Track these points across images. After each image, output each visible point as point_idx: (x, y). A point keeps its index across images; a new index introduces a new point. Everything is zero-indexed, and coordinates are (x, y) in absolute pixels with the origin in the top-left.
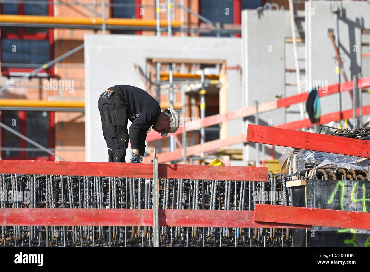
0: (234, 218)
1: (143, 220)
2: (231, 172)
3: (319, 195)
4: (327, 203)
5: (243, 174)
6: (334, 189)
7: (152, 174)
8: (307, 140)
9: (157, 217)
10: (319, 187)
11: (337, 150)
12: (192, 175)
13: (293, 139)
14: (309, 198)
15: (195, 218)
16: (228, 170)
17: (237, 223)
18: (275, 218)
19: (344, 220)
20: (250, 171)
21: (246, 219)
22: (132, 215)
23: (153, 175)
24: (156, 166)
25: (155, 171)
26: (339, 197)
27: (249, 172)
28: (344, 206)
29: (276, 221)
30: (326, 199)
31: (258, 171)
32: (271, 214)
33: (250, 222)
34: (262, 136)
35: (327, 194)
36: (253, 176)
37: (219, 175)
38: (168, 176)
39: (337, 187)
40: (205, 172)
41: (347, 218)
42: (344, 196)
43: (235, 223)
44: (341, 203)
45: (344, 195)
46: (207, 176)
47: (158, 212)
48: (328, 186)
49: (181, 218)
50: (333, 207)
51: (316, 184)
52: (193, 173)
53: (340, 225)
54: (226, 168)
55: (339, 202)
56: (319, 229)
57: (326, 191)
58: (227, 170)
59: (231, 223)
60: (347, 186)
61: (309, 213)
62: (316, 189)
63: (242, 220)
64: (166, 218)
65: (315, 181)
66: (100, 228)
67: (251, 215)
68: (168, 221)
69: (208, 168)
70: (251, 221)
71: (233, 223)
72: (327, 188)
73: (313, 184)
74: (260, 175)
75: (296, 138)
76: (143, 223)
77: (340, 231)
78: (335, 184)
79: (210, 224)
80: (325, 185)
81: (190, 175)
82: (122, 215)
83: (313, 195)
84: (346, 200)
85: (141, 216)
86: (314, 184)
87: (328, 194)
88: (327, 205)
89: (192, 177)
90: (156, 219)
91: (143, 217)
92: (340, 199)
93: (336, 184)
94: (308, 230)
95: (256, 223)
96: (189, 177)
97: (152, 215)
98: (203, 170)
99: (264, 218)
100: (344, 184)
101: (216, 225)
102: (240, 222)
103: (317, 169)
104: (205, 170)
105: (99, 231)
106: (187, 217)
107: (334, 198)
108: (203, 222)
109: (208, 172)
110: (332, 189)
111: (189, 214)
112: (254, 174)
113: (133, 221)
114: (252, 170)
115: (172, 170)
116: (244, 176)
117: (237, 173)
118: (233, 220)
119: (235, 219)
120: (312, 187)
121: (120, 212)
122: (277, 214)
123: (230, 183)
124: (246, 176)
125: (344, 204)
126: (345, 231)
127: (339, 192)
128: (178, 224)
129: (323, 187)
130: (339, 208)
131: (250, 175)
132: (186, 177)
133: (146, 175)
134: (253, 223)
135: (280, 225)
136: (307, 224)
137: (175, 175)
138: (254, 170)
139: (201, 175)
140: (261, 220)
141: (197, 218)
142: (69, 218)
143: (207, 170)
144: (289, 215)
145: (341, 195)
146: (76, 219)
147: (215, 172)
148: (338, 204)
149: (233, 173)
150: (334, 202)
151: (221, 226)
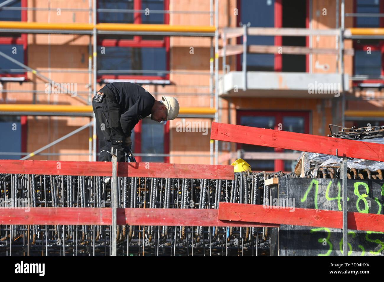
0: (197, 216)
1: (101, 218)
2: (195, 171)
3: (292, 194)
4: (300, 202)
5: (208, 173)
6: (307, 187)
7: (111, 172)
8: (273, 138)
9: (115, 215)
10: (292, 185)
11: (305, 148)
12: (154, 173)
13: (259, 137)
14: (281, 196)
15: (156, 217)
16: (193, 168)
17: (201, 221)
18: (240, 217)
19: (313, 219)
20: (216, 170)
21: (211, 217)
22: (90, 213)
23: (112, 174)
24: (115, 164)
25: (113, 170)
26: (313, 196)
27: (214, 170)
28: (318, 205)
29: (241, 220)
30: (299, 198)
31: (224, 169)
32: (236, 212)
33: (214, 221)
34: (227, 134)
35: (300, 193)
36: (219, 174)
37: (183, 173)
38: (128, 174)
39: (311, 186)
40: (168, 171)
41: (316, 217)
42: (318, 195)
43: (199, 221)
44: (315, 202)
45: (318, 193)
46: (169, 175)
47: (116, 210)
48: (301, 184)
49: (141, 217)
50: (306, 206)
51: (289, 183)
52: (155, 171)
53: (309, 224)
54: (190, 166)
55: (313, 201)
56: (291, 227)
57: (299, 189)
58: (191, 168)
59: (195, 221)
60: (321, 184)
61: (276, 211)
62: (289, 187)
63: (206, 218)
64: (126, 216)
65: (288, 179)
66: (83, 227)
67: (215, 214)
68: (127, 219)
69: (171, 166)
70: (216, 219)
71: (197, 221)
72: (300, 186)
73: (285, 183)
74: (226, 173)
75: (263, 136)
76: (102, 222)
77: (314, 230)
78: (308, 182)
79: (173, 222)
80: (299, 183)
81: (152, 173)
82: (79, 214)
83: (286, 193)
84: (320, 199)
85: (99, 215)
86: (287, 183)
87: (302, 193)
88: (300, 204)
89: (154, 176)
90: (114, 218)
91: (101, 215)
92: (314, 197)
93: (310, 183)
94: (280, 229)
95: (221, 222)
96: (150, 176)
97: (111, 213)
98: (166, 168)
99: (228, 217)
100: (319, 182)
101: (179, 224)
102: (204, 221)
103: (319, 168)
104: (168, 168)
105: (83, 230)
106: (148, 216)
107: (308, 197)
108: (165, 221)
109: (171, 170)
110: (306, 187)
111: (150, 213)
112: (219, 172)
113: (91, 219)
114: (218, 169)
115: (133, 168)
116: (209, 174)
117: (202, 171)
118: (197, 219)
119: (198, 218)
120: (284, 185)
121: (77, 211)
122: (242, 212)
123: (220, 182)
124: (211, 174)
125: (318, 202)
126: (319, 230)
127: (313, 191)
128: (138, 223)
129: (296, 185)
130: (313, 206)
131: (216, 173)
132: (148, 176)
133: (105, 173)
134: (218, 221)
135: (246, 224)
136: (274, 223)
137: (136, 174)
138: (220, 169)
139: (163, 173)
140: (226, 219)
141: (158, 217)
142: (24, 216)
143: (170, 168)
144: (254, 213)
145: (315, 193)
146: (31, 218)
147: (178, 170)
148: (312, 203)
149: (198, 171)
150: (308, 201)
151: (184, 224)
